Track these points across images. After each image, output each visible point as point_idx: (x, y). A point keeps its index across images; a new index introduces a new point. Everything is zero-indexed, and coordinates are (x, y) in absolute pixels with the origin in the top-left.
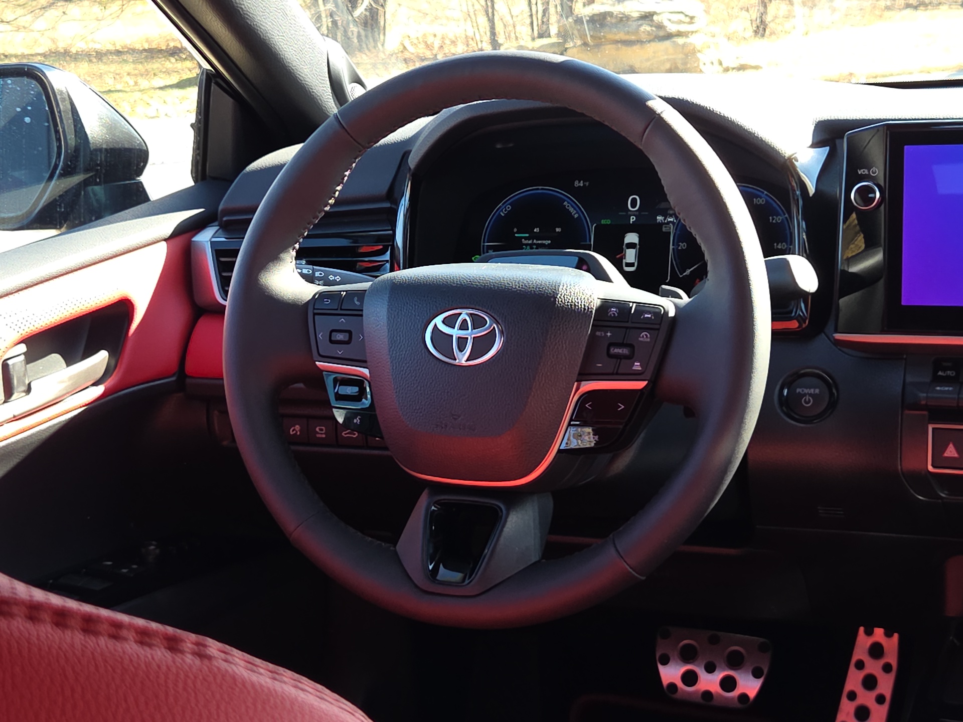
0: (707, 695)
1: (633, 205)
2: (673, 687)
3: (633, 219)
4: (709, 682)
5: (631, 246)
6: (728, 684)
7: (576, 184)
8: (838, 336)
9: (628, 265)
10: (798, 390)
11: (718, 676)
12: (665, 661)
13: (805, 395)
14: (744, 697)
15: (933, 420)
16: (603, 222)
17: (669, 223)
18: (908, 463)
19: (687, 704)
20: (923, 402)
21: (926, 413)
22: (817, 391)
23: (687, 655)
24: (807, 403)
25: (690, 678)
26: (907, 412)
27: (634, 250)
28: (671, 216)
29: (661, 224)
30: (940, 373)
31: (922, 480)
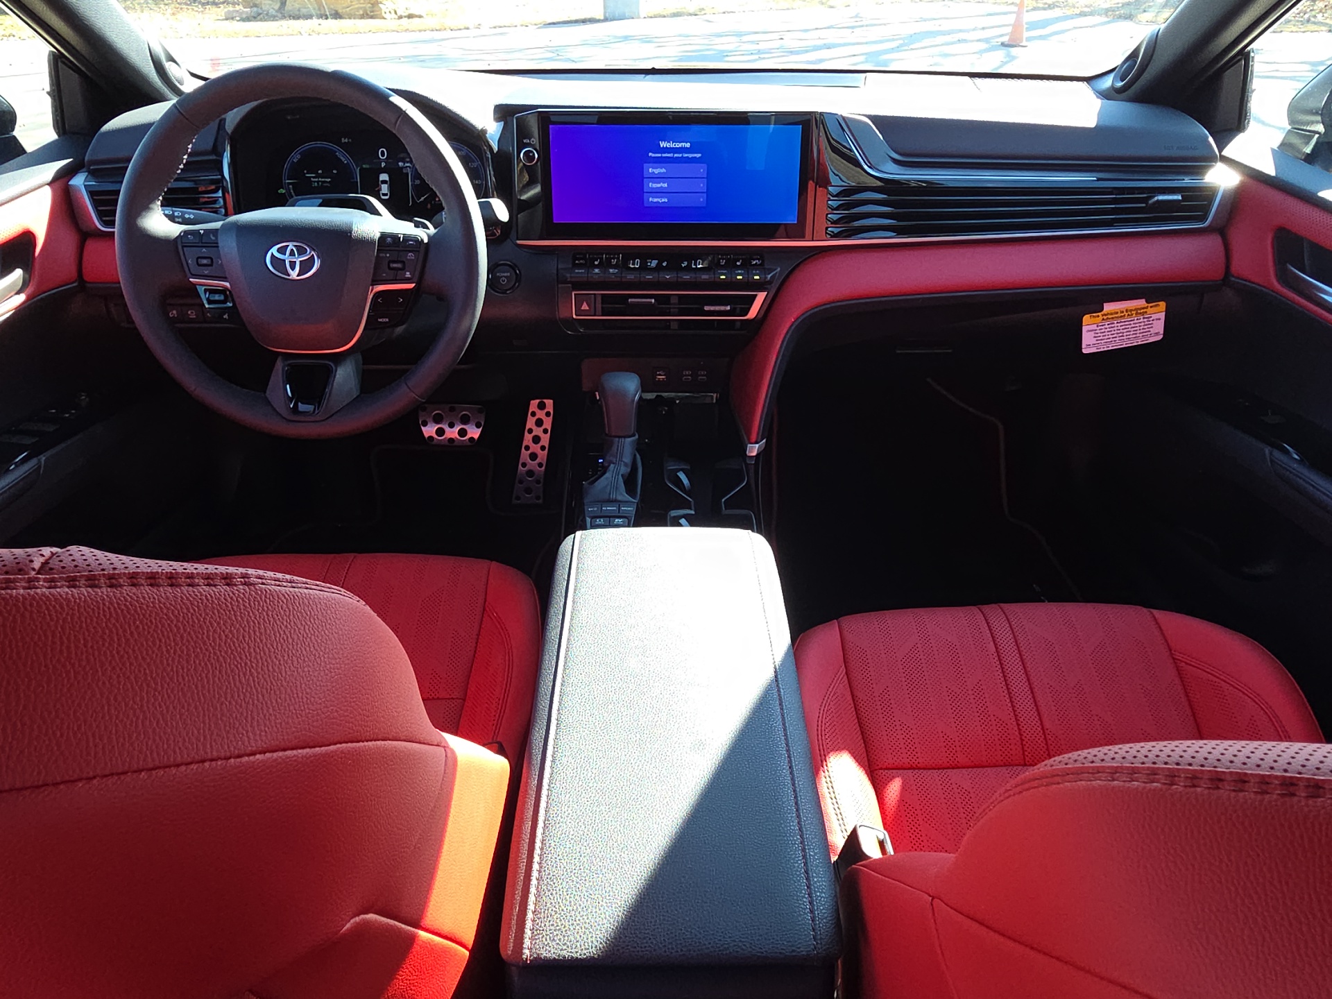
0: (451, 440)
1: (383, 155)
2: (431, 438)
3: (383, 165)
4: (452, 433)
5: (384, 182)
6: (463, 433)
7: (343, 140)
8: (519, 242)
9: (384, 195)
10: (498, 274)
11: (457, 429)
12: (425, 424)
13: (502, 277)
14: (472, 439)
15: (574, 290)
16: (364, 166)
17: (407, 167)
18: (563, 313)
19: (440, 446)
20: (569, 280)
21: (569, 285)
22: (509, 274)
23: (438, 420)
24: (504, 281)
25: (440, 432)
26: (560, 286)
27: (386, 185)
28: (408, 162)
29: (402, 168)
30: (577, 262)
31: (570, 322)
